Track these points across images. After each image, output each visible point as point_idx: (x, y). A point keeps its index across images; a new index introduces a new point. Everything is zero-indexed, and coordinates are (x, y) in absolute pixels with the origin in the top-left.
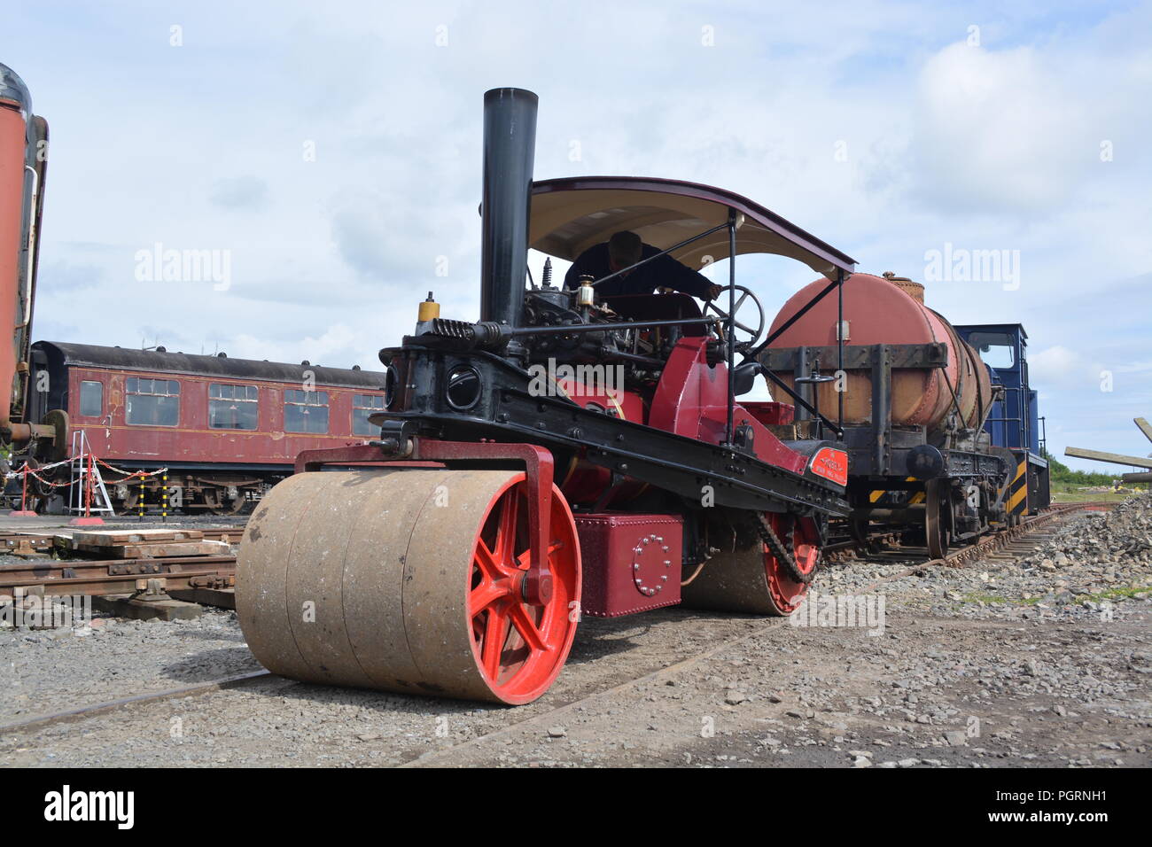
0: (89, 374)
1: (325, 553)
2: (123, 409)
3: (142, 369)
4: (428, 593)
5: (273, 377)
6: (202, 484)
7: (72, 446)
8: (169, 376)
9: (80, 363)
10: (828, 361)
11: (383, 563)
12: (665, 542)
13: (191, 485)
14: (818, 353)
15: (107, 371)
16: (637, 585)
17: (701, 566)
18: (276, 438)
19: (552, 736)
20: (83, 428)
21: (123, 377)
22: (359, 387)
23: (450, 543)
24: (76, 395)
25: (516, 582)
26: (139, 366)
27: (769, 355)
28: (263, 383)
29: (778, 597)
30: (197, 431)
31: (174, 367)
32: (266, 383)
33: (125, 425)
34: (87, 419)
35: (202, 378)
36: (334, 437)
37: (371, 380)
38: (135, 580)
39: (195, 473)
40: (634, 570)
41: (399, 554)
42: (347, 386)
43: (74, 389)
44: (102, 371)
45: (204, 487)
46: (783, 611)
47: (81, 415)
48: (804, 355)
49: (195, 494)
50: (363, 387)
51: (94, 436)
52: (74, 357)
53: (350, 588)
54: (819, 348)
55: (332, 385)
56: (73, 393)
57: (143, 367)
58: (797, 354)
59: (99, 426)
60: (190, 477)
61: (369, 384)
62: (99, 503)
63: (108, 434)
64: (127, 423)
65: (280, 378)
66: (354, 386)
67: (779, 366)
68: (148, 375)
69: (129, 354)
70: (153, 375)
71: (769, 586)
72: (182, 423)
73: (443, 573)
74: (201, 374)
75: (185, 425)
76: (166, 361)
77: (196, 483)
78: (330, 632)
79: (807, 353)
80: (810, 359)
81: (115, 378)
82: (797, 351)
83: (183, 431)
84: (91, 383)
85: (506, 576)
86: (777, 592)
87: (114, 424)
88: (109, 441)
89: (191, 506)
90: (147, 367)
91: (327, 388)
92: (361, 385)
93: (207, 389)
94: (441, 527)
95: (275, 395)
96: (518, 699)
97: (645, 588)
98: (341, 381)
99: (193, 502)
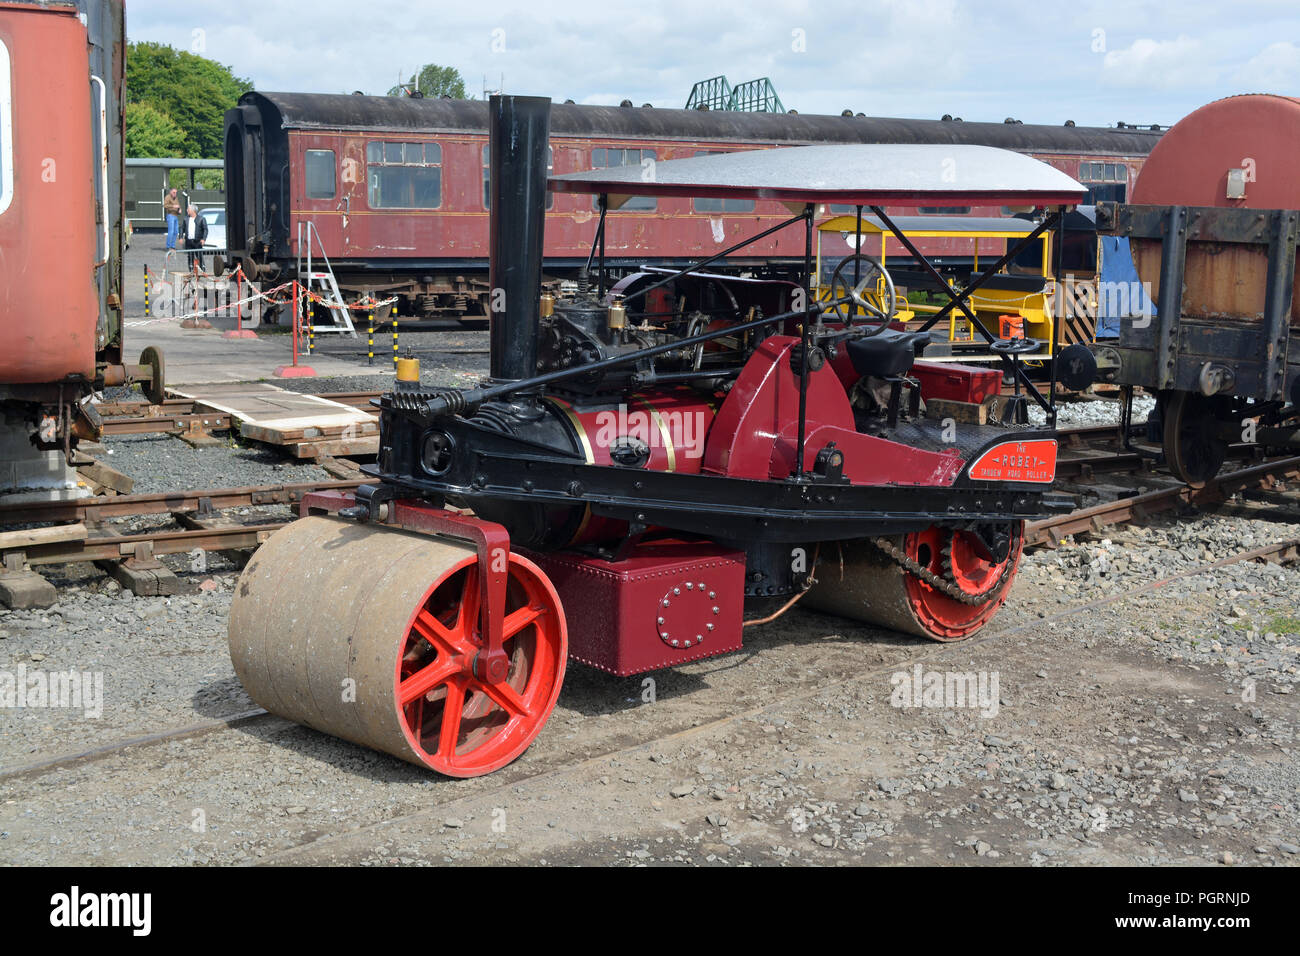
0: (317, 140)
1: (294, 621)
2: (362, 188)
3: (389, 129)
4: (366, 676)
5: (574, 131)
6: (478, 287)
7: (297, 240)
8: (425, 137)
9: (303, 124)
10: (1210, 229)
11: (336, 640)
12: (709, 589)
13: (463, 289)
14: (1198, 217)
15: (340, 134)
16: (663, 639)
17: (798, 597)
18: (580, 221)
19: (447, 826)
20: (310, 218)
21: (361, 143)
22: (703, 140)
23: (386, 631)
24: (300, 169)
25: (469, 661)
26: (384, 125)
27: (1130, 215)
28: (560, 141)
29: (932, 623)
30: (468, 214)
31: (433, 124)
32: (565, 141)
33: (368, 209)
34: (316, 203)
35: (472, 138)
36: (666, 216)
37: (723, 128)
38: (255, 532)
39: (468, 272)
40: (658, 625)
41: (346, 635)
42: (686, 139)
43: (297, 162)
44: (334, 134)
45: (481, 292)
46: (945, 636)
47: (308, 197)
48: (1176, 219)
49: (469, 302)
50: (709, 139)
51: (327, 226)
52: (295, 116)
53: (312, 659)
54: (1199, 209)
55: (662, 138)
56: (296, 168)
57: (389, 125)
58: (1168, 216)
59: (333, 213)
60: (460, 279)
61: (719, 134)
62: (336, 319)
63: (345, 223)
64: (370, 205)
65: (585, 132)
66: (696, 139)
67: (1143, 231)
68: (396, 137)
69: (370, 107)
70: (403, 137)
71: (914, 610)
72: (446, 204)
73: (378, 659)
74: (470, 131)
75: (450, 206)
76: (420, 114)
77: (470, 286)
78: (301, 695)
79: (1181, 215)
80: (1185, 225)
81: (351, 143)
82: (1167, 212)
83: (448, 214)
84: (319, 152)
85: (461, 654)
86: (931, 618)
87: (355, 207)
88: (348, 231)
89: (464, 318)
90: (396, 125)
91: (656, 144)
92: (705, 136)
93: (480, 154)
94: (381, 613)
95: (578, 157)
96: (471, 771)
97: (675, 642)
98: (675, 132)
99: (465, 313)
